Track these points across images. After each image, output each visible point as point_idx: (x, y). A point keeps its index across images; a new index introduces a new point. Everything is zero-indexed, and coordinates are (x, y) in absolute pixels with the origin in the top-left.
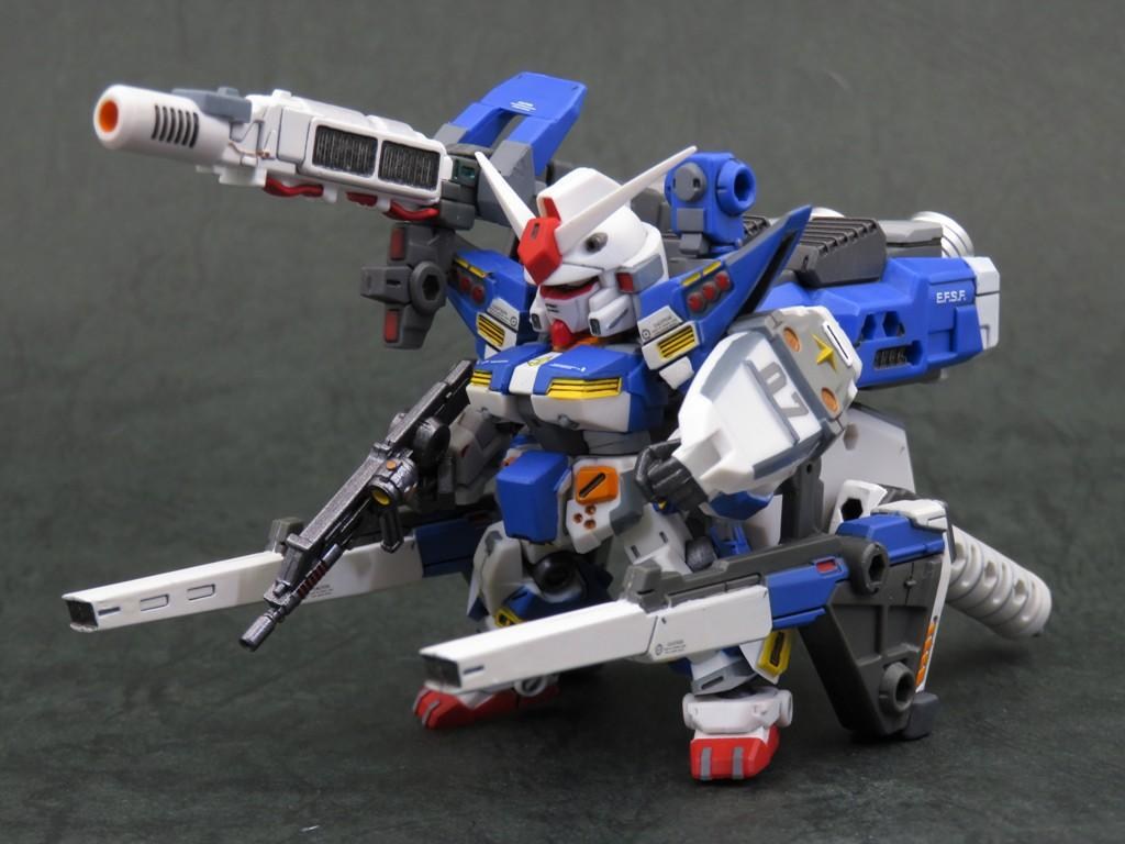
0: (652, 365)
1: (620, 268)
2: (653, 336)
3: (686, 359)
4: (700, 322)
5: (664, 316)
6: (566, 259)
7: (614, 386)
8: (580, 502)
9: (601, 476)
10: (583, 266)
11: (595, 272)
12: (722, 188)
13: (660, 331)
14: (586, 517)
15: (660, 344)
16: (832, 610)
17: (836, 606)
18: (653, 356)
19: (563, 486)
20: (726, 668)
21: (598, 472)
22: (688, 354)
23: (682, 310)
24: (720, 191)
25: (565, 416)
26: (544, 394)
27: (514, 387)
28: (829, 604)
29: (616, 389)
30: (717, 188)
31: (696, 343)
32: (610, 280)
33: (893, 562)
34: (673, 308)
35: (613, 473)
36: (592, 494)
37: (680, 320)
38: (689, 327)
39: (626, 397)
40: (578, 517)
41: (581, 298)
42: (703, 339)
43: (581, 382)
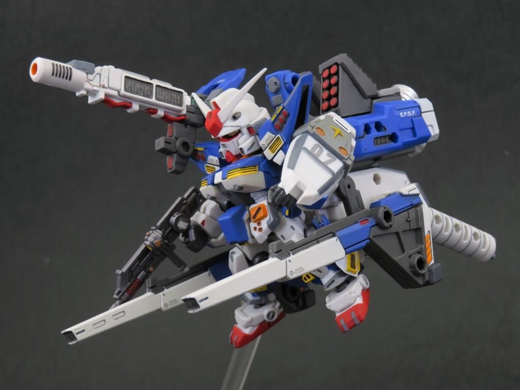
0: (269, 158)
1: (248, 125)
2: (266, 146)
3: (281, 151)
4: (282, 134)
5: (268, 136)
6: (225, 125)
7: (255, 169)
8: (254, 222)
9: (259, 208)
10: (232, 126)
11: (238, 128)
12: (287, 83)
13: (268, 143)
14: (258, 227)
15: (270, 148)
16: (373, 239)
17: (373, 237)
18: (268, 154)
19: (246, 217)
20: (335, 276)
21: (257, 208)
22: (281, 149)
23: (275, 132)
24: (287, 85)
25: (237, 186)
26: (226, 179)
27: (216, 182)
28: (371, 237)
29: (256, 170)
30: (285, 84)
31: (283, 143)
32: (245, 131)
33: (395, 214)
34: (270, 132)
35: (263, 206)
36: (258, 216)
37: (274, 136)
38: (278, 137)
39: (262, 174)
40: (255, 228)
41: (235, 140)
42: (285, 141)
43: (239, 169)
